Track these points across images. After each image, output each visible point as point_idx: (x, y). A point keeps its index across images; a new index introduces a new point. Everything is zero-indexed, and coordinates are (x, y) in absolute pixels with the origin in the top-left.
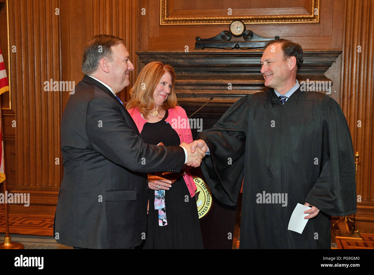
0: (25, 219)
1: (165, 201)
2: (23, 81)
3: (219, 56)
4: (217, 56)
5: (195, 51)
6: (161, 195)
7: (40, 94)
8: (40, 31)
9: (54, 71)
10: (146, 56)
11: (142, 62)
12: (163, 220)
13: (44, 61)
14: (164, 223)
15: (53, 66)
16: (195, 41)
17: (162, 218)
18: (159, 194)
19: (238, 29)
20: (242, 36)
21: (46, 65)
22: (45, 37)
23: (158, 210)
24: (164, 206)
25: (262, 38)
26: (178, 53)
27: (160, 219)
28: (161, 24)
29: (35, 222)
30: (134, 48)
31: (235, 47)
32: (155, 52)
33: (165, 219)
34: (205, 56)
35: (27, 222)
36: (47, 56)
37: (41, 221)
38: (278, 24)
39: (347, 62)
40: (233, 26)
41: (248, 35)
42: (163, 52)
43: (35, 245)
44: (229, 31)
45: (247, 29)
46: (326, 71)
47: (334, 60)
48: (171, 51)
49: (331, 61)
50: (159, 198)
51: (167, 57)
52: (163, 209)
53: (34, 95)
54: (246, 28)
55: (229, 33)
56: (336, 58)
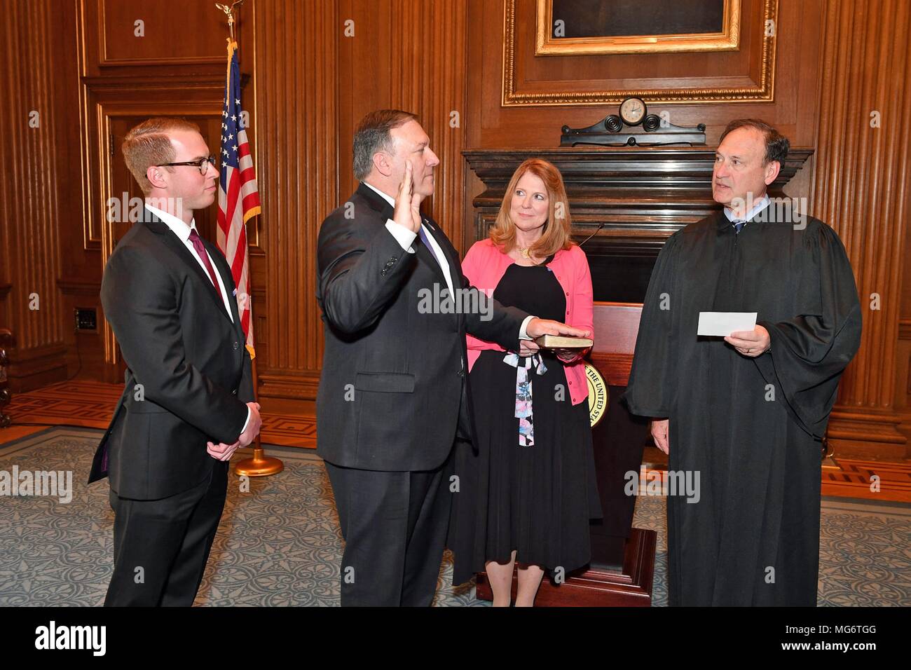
0: (281, 421)
1: (533, 406)
2: (279, 200)
3: (602, 158)
4: (597, 158)
5: (560, 150)
6: (525, 395)
7: (304, 221)
8: (305, 119)
9: (327, 184)
10: (478, 157)
11: (471, 169)
12: (526, 435)
13: (312, 168)
14: (528, 441)
15: (326, 176)
16: (561, 133)
17: (525, 433)
18: (522, 392)
19: (634, 113)
20: (640, 123)
21: (314, 174)
22: (313, 128)
23: (519, 419)
24: (530, 413)
25: (674, 128)
26: (530, 152)
27: (522, 434)
28: (502, 105)
29: (296, 426)
30: (457, 146)
31: (629, 143)
32: (494, 151)
33: (531, 434)
34: (577, 158)
35: (284, 426)
36: (316, 159)
37: (306, 426)
38: (703, 104)
39: (822, 168)
40: (627, 107)
41: (651, 123)
42: (507, 151)
43: (300, 464)
44: (618, 115)
45: (650, 112)
46: (785, 184)
47: (800, 166)
48: (520, 150)
49: (794, 166)
50: (522, 399)
51: (514, 158)
52: (528, 419)
53: (295, 222)
54: (648, 111)
55: (619, 120)
56: (803, 162)
